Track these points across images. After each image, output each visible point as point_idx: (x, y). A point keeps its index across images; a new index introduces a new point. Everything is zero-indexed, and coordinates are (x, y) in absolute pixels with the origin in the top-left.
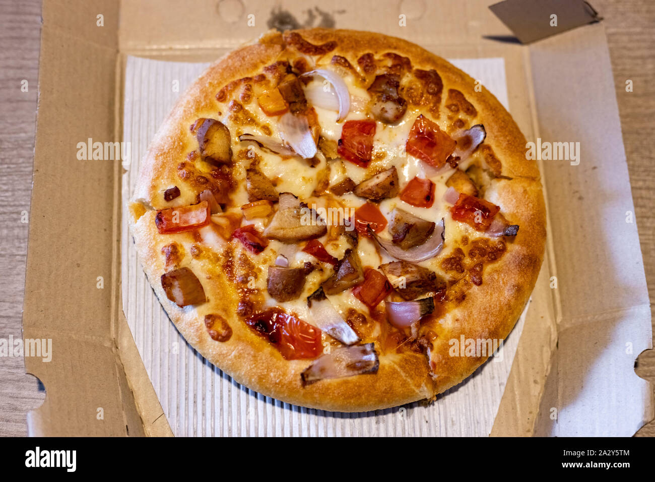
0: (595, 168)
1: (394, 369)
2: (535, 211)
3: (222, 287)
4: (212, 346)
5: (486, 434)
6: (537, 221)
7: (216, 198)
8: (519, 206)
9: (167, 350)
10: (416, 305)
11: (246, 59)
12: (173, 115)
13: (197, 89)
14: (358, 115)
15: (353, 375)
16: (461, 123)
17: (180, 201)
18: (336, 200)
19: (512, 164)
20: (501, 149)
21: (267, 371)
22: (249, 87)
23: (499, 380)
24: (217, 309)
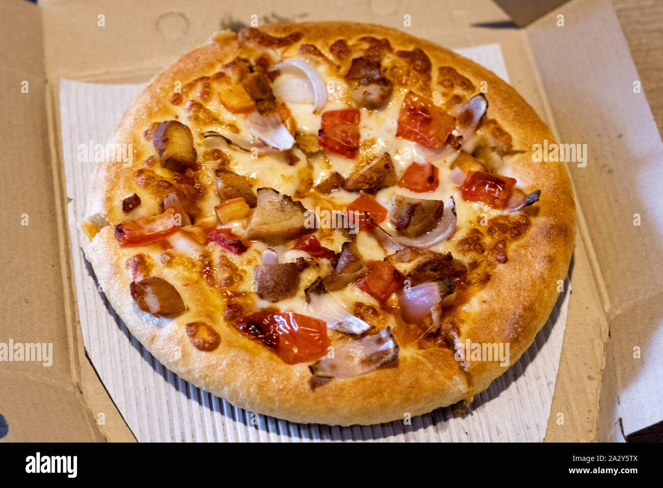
0: (620, 136)
1: (418, 360)
2: (557, 181)
3: (202, 292)
4: (198, 359)
5: (540, 439)
6: (562, 190)
7: (182, 205)
8: (538, 178)
9: (142, 388)
10: (433, 286)
11: (200, 60)
12: (122, 125)
13: (147, 96)
14: (338, 105)
15: (369, 372)
16: (458, 99)
17: (142, 212)
18: (324, 199)
19: (523, 136)
20: (509, 121)
21: (268, 377)
22: (208, 85)
23: (547, 380)
24: (200, 316)
